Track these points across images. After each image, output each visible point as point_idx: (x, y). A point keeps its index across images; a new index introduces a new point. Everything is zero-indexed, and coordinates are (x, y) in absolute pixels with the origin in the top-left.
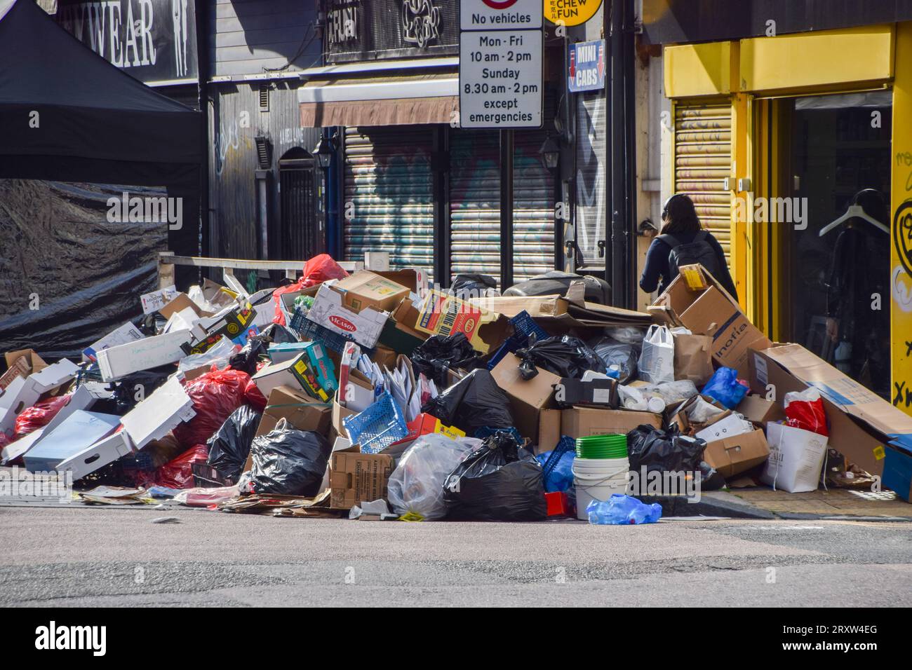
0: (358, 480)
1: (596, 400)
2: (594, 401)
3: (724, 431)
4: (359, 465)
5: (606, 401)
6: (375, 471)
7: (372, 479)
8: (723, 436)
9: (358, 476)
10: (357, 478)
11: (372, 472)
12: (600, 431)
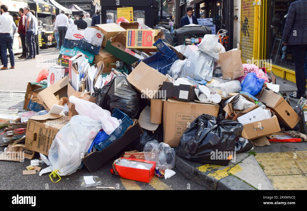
0: (40, 138)
1: (181, 97)
2: (180, 97)
3: (254, 117)
4: (41, 130)
5: (186, 98)
6: (49, 136)
7: (47, 139)
8: (253, 121)
9: (40, 136)
10: (39, 136)
11: (47, 136)
12: (182, 115)
